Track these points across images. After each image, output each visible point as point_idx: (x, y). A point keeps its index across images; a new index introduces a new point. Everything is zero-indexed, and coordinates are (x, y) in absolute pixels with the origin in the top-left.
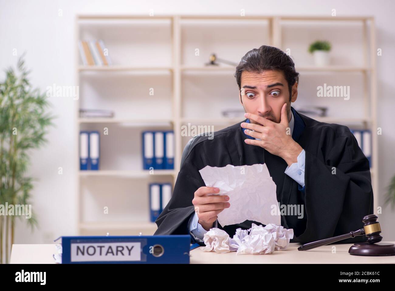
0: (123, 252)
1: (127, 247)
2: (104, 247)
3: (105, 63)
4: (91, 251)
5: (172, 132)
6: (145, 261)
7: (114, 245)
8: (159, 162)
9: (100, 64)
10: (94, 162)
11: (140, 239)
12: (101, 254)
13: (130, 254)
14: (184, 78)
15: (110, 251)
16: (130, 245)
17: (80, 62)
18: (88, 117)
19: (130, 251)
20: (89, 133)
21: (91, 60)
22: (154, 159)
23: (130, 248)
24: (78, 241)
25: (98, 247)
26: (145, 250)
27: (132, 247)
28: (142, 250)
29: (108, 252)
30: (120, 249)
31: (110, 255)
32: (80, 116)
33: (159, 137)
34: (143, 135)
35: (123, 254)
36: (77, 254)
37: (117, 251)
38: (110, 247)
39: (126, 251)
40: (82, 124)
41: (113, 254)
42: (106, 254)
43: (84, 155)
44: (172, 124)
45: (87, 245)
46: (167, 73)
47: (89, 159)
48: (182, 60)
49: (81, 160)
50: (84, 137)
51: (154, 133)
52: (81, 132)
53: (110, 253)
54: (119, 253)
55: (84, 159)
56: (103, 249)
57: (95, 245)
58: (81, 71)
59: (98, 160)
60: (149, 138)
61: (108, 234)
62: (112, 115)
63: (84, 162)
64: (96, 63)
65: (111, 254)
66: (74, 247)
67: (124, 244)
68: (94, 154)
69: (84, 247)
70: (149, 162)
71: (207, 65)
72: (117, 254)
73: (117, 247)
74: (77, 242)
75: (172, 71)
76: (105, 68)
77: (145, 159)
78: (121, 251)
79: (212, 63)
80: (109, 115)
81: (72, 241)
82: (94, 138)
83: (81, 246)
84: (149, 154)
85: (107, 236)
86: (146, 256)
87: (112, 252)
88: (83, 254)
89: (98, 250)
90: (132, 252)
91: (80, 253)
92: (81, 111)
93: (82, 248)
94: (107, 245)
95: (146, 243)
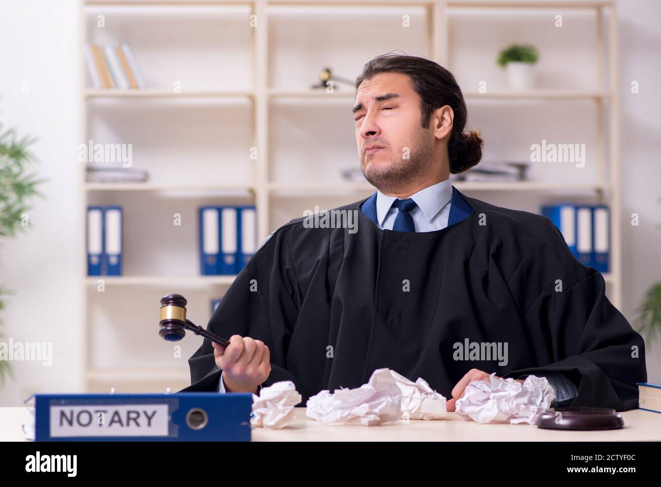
0: (139, 421)
1: (145, 413)
2: (105, 412)
3: (133, 85)
4: (84, 418)
5: (253, 207)
6: (175, 435)
7: (123, 410)
8: (230, 260)
9: (123, 87)
10: (113, 261)
11: (168, 400)
12: (101, 425)
13: (149, 424)
14: (273, 110)
15: (116, 419)
16: (150, 409)
17: (89, 82)
18: (103, 181)
19: (149, 419)
20: (103, 210)
21: (108, 79)
22: (220, 255)
23: (150, 414)
24: (63, 402)
25: (96, 412)
26: (176, 418)
27: (154, 413)
28: (170, 418)
29: (112, 421)
30: (133, 415)
31: (116, 426)
32: (87, 180)
33: (229, 217)
34: (201, 212)
35: (138, 424)
36: (61, 424)
37: (129, 419)
38: (116, 413)
39: (143, 420)
40: (92, 194)
41: (122, 425)
42: (110, 425)
43: (95, 248)
44: (252, 192)
45: (77, 409)
46: (244, 101)
47: (103, 255)
48: (271, 80)
49: (89, 256)
50: (95, 216)
51: (220, 210)
52: (90, 209)
53: (116, 422)
54: (132, 423)
55: (93, 255)
56: (104, 415)
57: (91, 409)
58: (89, 98)
59: (120, 257)
60: (210, 217)
61: (112, 391)
62: (145, 178)
63: (95, 260)
64: (117, 85)
65: (118, 425)
66: (55, 412)
67: (140, 408)
68: (113, 247)
69: (72, 413)
70: (212, 261)
71: (315, 87)
72: (128, 424)
73: (129, 413)
74: (59, 404)
75: (252, 98)
76: (134, 92)
77: (203, 256)
78: (135, 420)
79: (324, 84)
80: (141, 176)
81: (51, 401)
82: (113, 218)
83: (67, 410)
84: (211, 247)
85: (112, 394)
86: (176, 427)
87: (120, 421)
88: (71, 423)
90: (153, 421)
91: (65, 422)
92: (90, 170)
93: (68, 414)
94: (111, 409)
95: (176, 406)
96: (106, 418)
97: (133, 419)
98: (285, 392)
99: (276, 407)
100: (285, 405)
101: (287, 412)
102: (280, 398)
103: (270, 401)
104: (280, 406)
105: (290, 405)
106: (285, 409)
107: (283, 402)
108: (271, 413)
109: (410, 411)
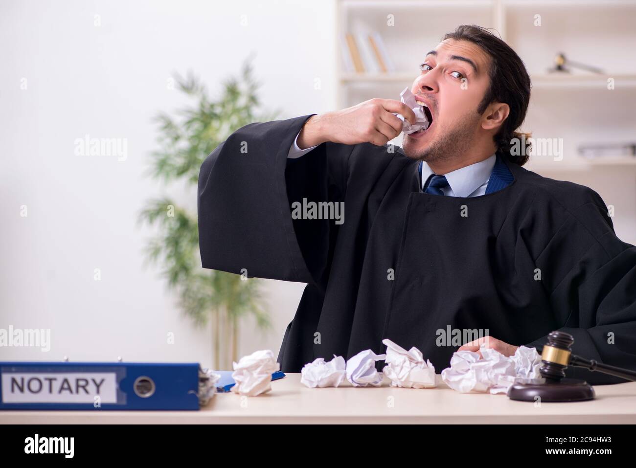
0: (88, 388)
1: (94, 381)
2: (55, 379)
4: (35, 385)
6: (124, 404)
7: (72, 377)
12: (51, 391)
13: (98, 392)
15: (65, 386)
16: (98, 377)
19: (98, 386)
23: (98, 381)
24: (13, 369)
25: (46, 379)
26: (124, 386)
27: (102, 381)
28: (118, 386)
29: (62, 388)
30: (82, 383)
31: (66, 393)
35: (87, 392)
36: (13, 390)
37: (78, 386)
38: (66, 381)
39: (91, 387)
41: (71, 392)
42: (60, 392)
45: (26, 376)
53: (66, 389)
54: (81, 390)
56: (54, 383)
57: (42, 376)
65: (68, 392)
66: (6, 378)
67: (89, 376)
69: (23, 380)
72: (77, 392)
73: (78, 380)
78: (84, 387)
81: (2, 369)
83: (17, 377)
86: (125, 395)
87: (69, 389)
88: (22, 390)
89: (46, 384)
90: (102, 389)
91: (16, 389)
93: (19, 382)
94: (60, 377)
95: (124, 375)
96: (56, 385)
97: (81, 386)
98: (262, 361)
99: (252, 374)
100: (261, 373)
101: (261, 380)
102: (256, 366)
103: (247, 369)
104: (255, 374)
105: (267, 373)
106: (259, 377)
107: (259, 370)
108: (246, 381)
109: (400, 379)
